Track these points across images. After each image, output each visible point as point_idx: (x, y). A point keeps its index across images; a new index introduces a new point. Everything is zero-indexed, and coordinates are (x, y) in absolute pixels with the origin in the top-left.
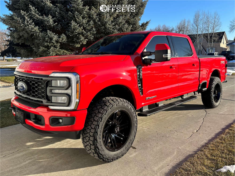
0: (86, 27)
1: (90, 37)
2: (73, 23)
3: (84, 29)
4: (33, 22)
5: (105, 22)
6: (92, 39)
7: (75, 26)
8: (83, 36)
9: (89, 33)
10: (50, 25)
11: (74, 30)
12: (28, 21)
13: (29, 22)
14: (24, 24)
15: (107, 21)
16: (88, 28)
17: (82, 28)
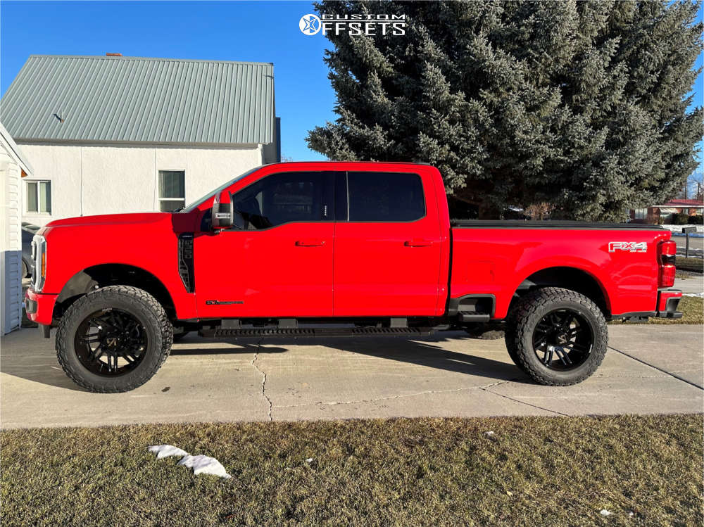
0: (459, 145)
1: (473, 168)
2: (423, 138)
3: (454, 148)
4: (346, 142)
5: (512, 126)
6: (479, 172)
7: (428, 144)
8: (453, 167)
9: (467, 160)
10: (380, 147)
11: (429, 153)
12: (337, 142)
13: (340, 143)
14: (330, 148)
15: (516, 123)
16: (465, 147)
17: (447, 146)
